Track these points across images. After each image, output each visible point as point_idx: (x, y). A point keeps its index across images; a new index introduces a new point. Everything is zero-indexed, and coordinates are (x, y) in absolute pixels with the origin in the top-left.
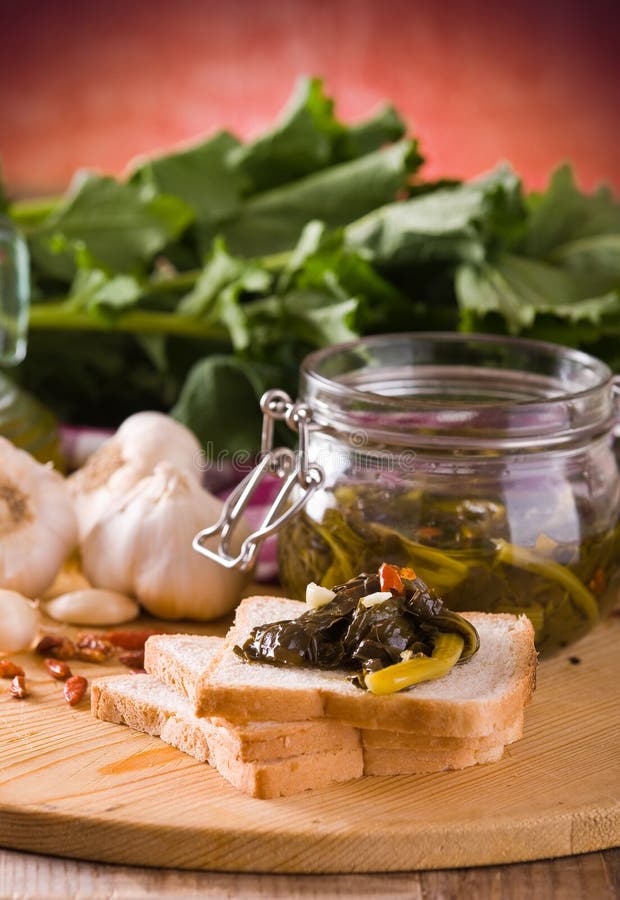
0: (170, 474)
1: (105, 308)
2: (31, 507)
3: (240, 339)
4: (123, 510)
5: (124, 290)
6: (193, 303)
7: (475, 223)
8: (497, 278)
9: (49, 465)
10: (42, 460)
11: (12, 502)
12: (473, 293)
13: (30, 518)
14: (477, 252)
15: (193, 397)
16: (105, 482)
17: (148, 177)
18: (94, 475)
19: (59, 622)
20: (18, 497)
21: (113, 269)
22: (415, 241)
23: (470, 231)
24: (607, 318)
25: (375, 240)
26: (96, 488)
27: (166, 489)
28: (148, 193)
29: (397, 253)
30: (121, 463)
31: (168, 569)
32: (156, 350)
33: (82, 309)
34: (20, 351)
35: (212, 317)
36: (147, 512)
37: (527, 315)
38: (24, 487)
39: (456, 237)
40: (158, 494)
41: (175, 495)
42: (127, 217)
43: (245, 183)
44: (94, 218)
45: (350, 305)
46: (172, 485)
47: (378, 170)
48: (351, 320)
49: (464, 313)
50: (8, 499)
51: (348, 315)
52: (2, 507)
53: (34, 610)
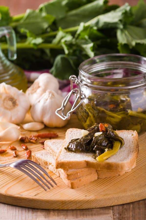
0: (50, 93)
1: (35, 44)
2: (17, 102)
3: (66, 52)
4: (39, 102)
5: (39, 40)
6: (55, 41)
7: (120, 21)
8: (126, 32)
9: (21, 91)
10: (20, 89)
11: (13, 102)
13: (17, 105)
14: (121, 26)
15: (57, 65)
16: (36, 91)
17: (44, 9)
18: (33, 89)
19: (26, 130)
20: (14, 100)
22: (106, 24)
23: (119, 22)
25: (97, 23)
26: (34, 93)
27: (49, 97)
28: (44, 14)
29: (103, 26)
30: (39, 87)
32: (48, 52)
33: (30, 43)
34: (15, 57)
35: (59, 45)
36: (45, 103)
37: (134, 43)
38: (15, 97)
39: (116, 23)
40: (47, 98)
41: (51, 98)
42: (39, 20)
43: (67, 9)
44: (32, 20)
45: (91, 45)
46: (50, 95)
47: (97, 5)
48: (92, 49)
49: (119, 44)
50: (12, 101)
51: (91, 47)
52: (10, 103)
53: (19, 129)
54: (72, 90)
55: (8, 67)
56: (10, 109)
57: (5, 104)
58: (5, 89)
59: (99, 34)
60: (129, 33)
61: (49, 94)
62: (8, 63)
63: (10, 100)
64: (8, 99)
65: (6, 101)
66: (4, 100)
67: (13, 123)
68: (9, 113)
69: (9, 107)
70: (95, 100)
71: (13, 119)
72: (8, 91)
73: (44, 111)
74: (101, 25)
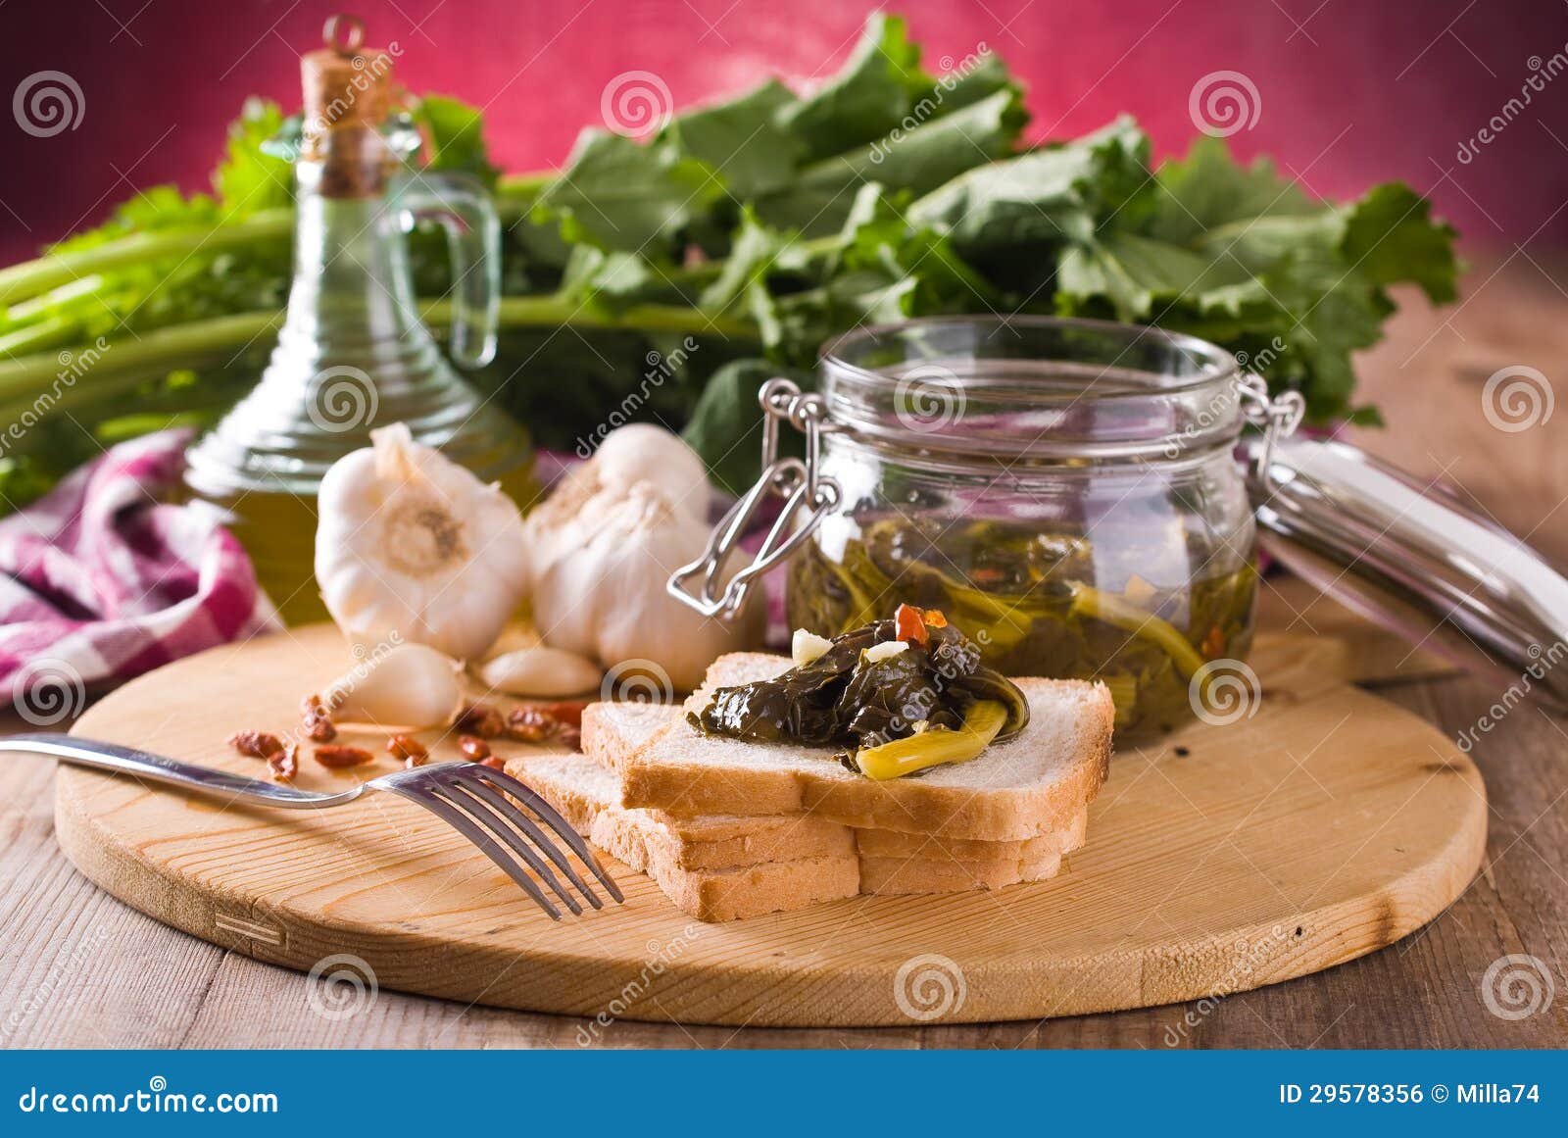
0: (650, 497)
2: (465, 538)
3: (771, 334)
4: (587, 545)
5: (625, 273)
6: (717, 295)
7: (1082, 187)
8: (1111, 262)
9: (496, 486)
10: (486, 479)
11: (439, 531)
12: (1075, 277)
13: (462, 553)
14: (1083, 226)
15: (712, 412)
16: (576, 512)
17: (675, 135)
18: (564, 505)
19: (496, 692)
20: (447, 526)
21: (611, 244)
22: (1007, 213)
23: (1075, 197)
24: (1248, 308)
25: (956, 213)
26: (566, 520)
27: (643, 517)
28: (668, 156)
29: (985, 229)
30: (597, 488)
31: (640, 621)
33: (576, 301)
34: (488, 353)
35: (740, 312)
36: (616, 547)
37: (1142, 302)
38: (457, 513)
39: (1057, 207)
40: (632, 522)
41: (653, 524)
42: (642, 187)
43: (801, 148)
44: (601, 189)
45: (908, 285)
46: (651, 511)
47: (968, 130)
48: (907, 304)
49: (1059, 299)
50: (434, 529)
51: (904, 297)
52: (425, 538)
53: (458, 675)
54: (768, 466)
55: (439, 391)
56: (420, 573)
57: (395, 540)
58: (401, 456)
59: (960, 272)
60: (1124, 266)
61: (646, 505)
62: (443, 375)
63: (426, 524)
64: (412, 512)
65: (400, 526)
66: (395, 516)
67: (433, 644)
68: (414, 595)
69: (414, 560)
70: (897, 541)
71: (432, 627)
72: (416, 472)
73: (605, 596)
74: (973, 222)
